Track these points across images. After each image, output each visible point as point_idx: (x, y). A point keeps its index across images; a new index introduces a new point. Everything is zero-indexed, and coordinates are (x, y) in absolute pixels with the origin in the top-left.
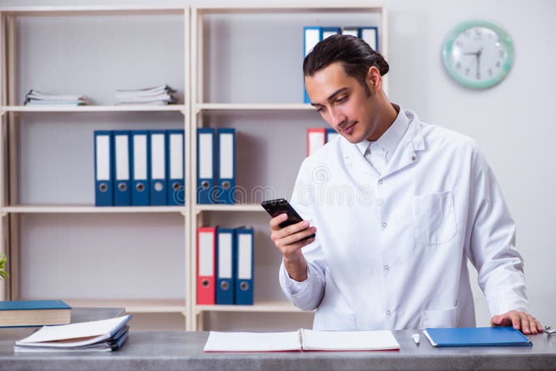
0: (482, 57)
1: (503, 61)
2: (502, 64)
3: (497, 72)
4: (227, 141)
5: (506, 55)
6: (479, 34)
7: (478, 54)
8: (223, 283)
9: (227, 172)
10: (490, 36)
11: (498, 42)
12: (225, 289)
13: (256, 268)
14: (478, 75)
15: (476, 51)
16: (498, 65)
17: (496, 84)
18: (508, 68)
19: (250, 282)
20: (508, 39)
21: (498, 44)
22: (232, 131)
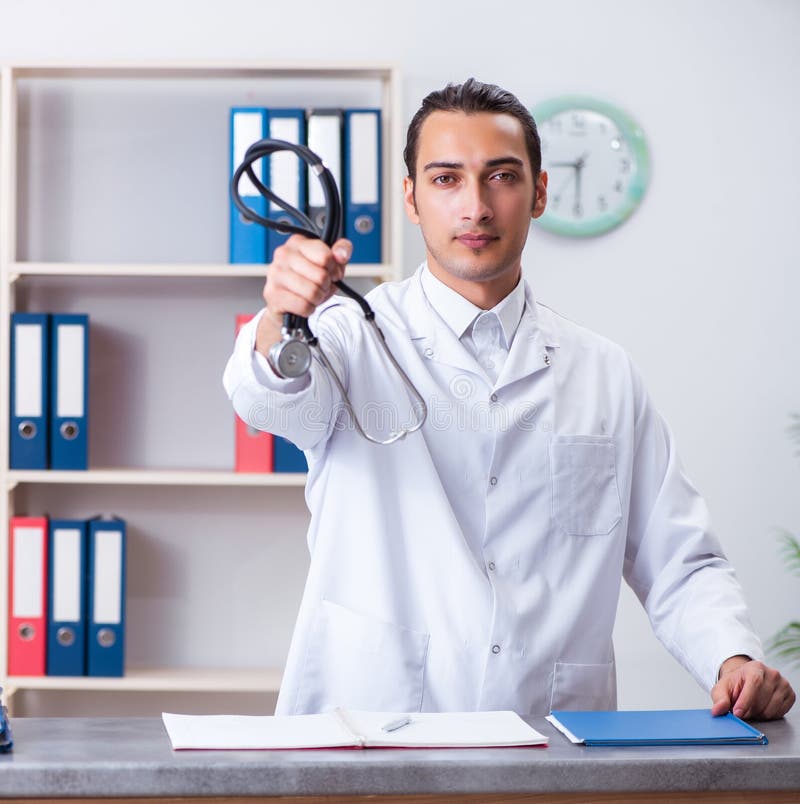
0: (585, 172)
1: (627, 180)
2: (625, 185)
3: (616, 203)
4: (71, 339)
5: (633, 168)
6: (579, 124)
7: (578, 166)
8: (62, 631)
9: (71, 403)
10: (603, 127)
11: (618, 140)
12: (68, 642)
13: (129, 602)
14: (577, 209)
15: (573, 159)
16: (618, 188)
17: (614, 226)
18: (639, 194)
19: (118, 630)
20: (638, 134)
21: (615, 145)
22: (81, 320)
